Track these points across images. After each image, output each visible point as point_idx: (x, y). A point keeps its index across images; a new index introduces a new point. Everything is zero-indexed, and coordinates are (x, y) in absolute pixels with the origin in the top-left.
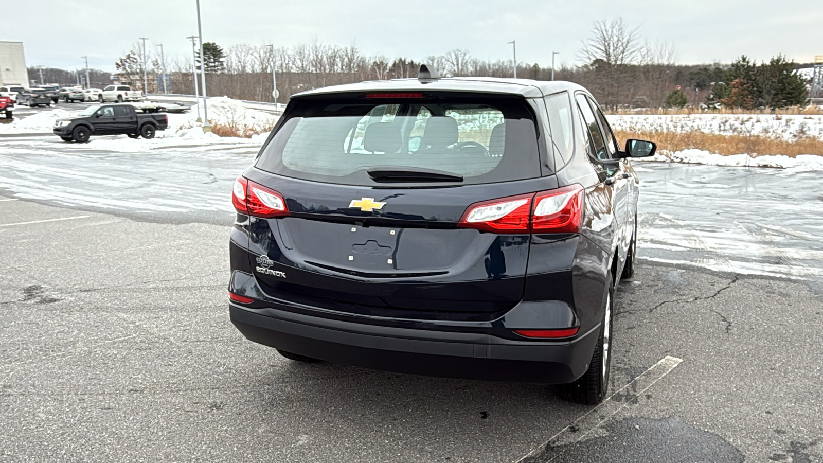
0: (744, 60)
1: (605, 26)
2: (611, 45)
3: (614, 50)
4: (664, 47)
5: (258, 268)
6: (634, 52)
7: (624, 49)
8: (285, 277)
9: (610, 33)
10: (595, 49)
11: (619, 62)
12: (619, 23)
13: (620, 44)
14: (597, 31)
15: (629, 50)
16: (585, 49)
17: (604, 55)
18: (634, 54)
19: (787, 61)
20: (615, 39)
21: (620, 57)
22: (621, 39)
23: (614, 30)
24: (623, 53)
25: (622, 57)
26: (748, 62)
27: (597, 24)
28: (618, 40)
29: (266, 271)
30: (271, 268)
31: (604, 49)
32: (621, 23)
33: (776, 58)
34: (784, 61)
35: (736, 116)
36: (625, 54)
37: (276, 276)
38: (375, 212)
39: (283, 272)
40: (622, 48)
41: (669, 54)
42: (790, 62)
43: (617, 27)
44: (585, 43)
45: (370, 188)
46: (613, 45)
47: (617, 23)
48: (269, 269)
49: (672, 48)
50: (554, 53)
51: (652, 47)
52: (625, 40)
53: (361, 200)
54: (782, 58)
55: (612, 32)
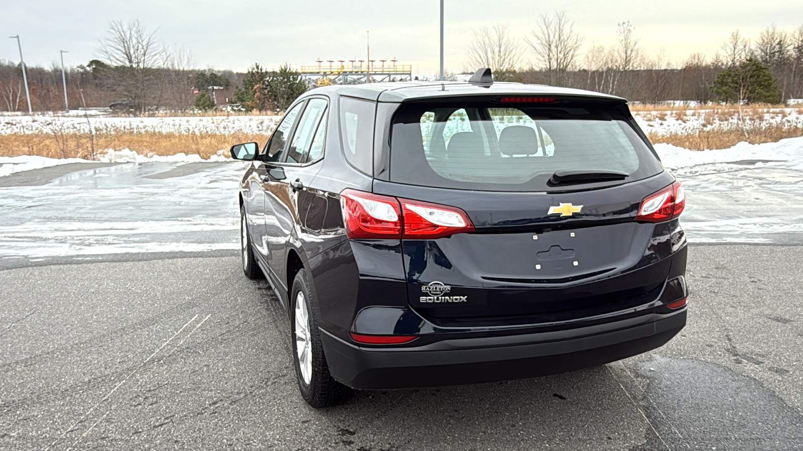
0: (258, 67)
1: (122, 26)
2: (131, 46)
3: (134, 53)
4: (182, 51)
5: (423, 299)
6: (156, 55)
7: (145, 53)
8: (465, 301)
9: (128, 34)
10: (114, 49)
11: (141, 66)
12: (136, 24)
13: (140, 47)
14: (113, 31)
15: (151, 52)
16: (104, 50)
17: (125, 56)
18: (156, 57)
19: (292, 70)
20: (135, 41)
21: (142, 59)
22: (140, 41)
23: (132, 32)
24: (145, 55)
25: (144, 60)
26: (261, 70)
27: (113, 24)
28: (138, 42)
29: (438, 299)
30: (445, 295)
31: (124, 51)
32: (138, 25)
33: (283, 67)
34: (290, 70)
35: (269, 117)
36: (146, 57)
37: (453, 302)
38: (575, 215)
39: (464, 297)
40: (143, 51)
41: (188, 58)
42: (294, 71)
43: (134, 29)
44: (104, 43)
45: (545, 193)
46: (133, 47)
47: (134, 25)
48: (442, 296)
49: (190, 52)
50: (61, 52)
51: (170, 50)
52: (144, 43)
53: (559, 205)
54: (288, 67)
55: (131, 34)
